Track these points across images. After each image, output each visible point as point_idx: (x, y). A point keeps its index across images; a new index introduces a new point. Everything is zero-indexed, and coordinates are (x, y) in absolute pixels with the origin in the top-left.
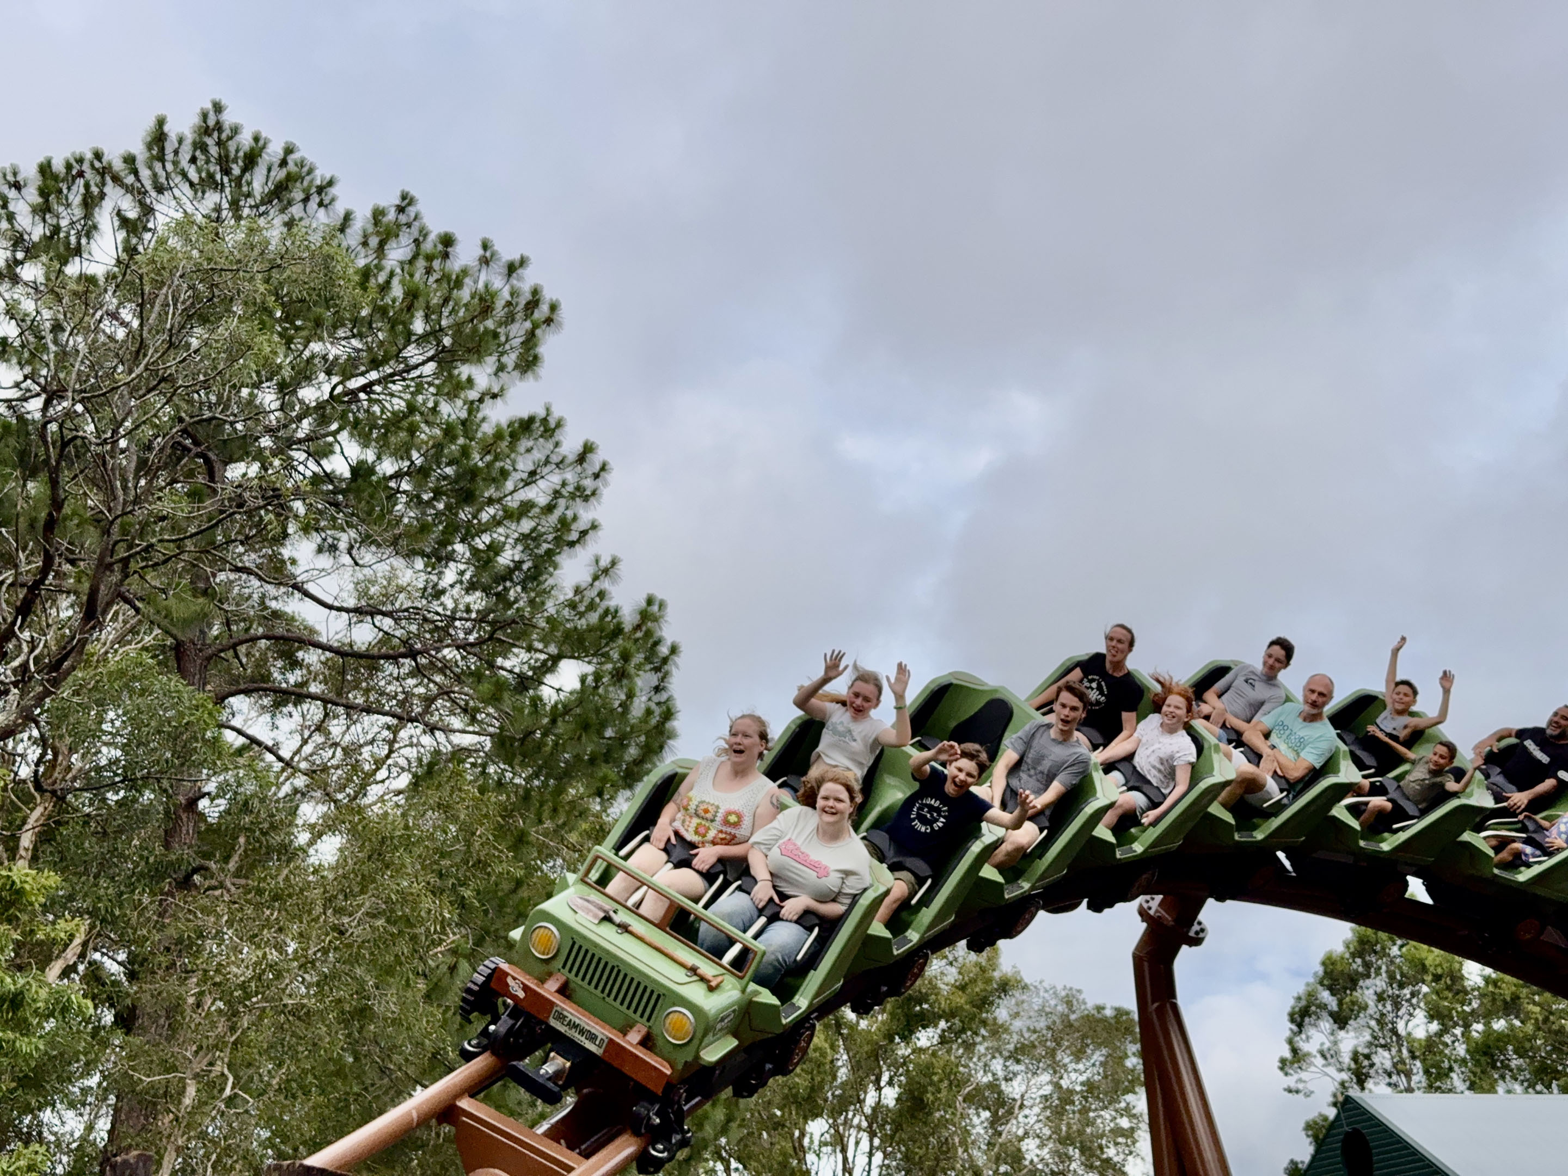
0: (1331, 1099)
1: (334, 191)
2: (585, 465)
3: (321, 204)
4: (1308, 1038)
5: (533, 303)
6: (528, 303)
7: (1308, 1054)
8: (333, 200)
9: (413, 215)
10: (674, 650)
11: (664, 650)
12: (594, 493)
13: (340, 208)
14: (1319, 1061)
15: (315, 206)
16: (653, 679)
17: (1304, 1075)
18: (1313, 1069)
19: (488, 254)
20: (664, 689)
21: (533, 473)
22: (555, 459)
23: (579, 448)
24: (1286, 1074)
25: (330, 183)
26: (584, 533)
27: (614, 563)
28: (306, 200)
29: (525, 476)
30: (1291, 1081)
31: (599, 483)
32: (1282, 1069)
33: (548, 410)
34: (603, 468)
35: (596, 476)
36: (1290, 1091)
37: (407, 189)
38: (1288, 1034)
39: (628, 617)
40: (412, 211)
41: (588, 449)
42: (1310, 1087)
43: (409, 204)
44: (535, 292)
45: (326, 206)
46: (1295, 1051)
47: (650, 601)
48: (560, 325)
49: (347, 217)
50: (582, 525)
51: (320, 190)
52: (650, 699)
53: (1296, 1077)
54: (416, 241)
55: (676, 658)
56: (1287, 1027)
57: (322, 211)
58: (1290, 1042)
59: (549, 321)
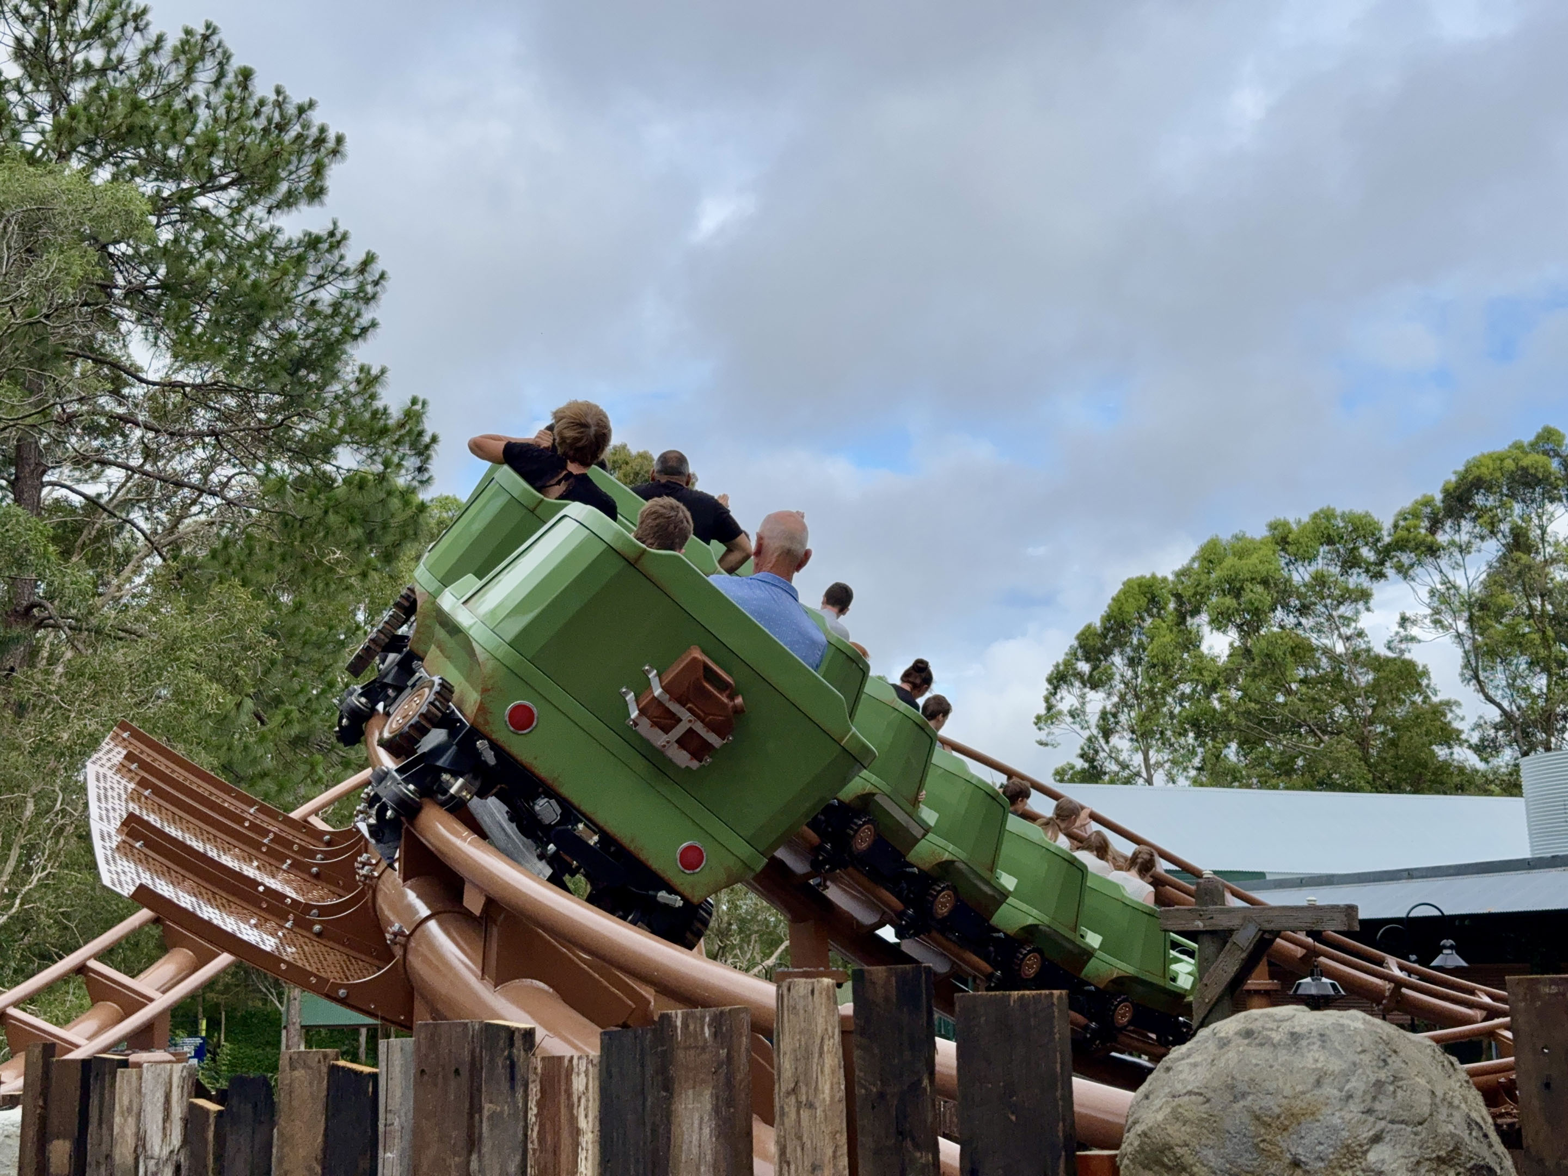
0: (1079, 751)
1: (149, 17)
2: (366, 275)
3: (137, 29)
4: (1062, 698)
5: (320, 141)
6: (315, 141)
7: (1060, 713)
8: (147, 25)
9: (216, 44)
10: (434, 439)
11: (427, 439)
12: (374, 297)
13: (153, 32)
14: (1069, 719)
15: (132, 30)
16: (416, 462)
17: (1054, 729)
18: (1063, 726)
19: (281, 99)
20: (426, 469)
21: (321, 277)
22: (340, 269)
23: (362, 256)
24: (1040, 729)
25: (144, 12)
26: (364, 330)
27: (383, 371)
28: (123, 25)
29: (313, 279)
30: (1042, 736)
31: (378, 288)
32: (1036, 724)
33: (335, 224)
34: (382, 276)
35: (376, 283)
36: (1041, 743)
37: (210, 19)
38: (1045, 693)
39: (396, 413)
40: (215, 39)
41: (369, 260)
42: (1059, 740)
43: (214, 33)
44: (322, 130)
45: (141, 31)
46: (1049, 708)
47: (414, 401)
48: (344, 157)
49: (160, 39)
50: (364, 321)
51: (136, 17)
52: (414, 478)
53: (1047, 730)
54: (220, 63)
55: (435, 446)
56: (1044, 688)
57: (138, 34)
58: (1047, 700)
59: (335, 152)
